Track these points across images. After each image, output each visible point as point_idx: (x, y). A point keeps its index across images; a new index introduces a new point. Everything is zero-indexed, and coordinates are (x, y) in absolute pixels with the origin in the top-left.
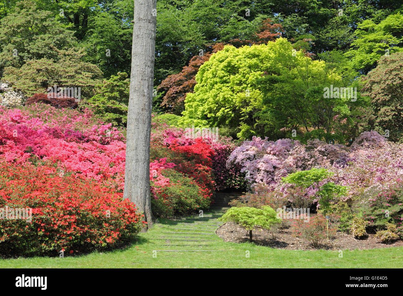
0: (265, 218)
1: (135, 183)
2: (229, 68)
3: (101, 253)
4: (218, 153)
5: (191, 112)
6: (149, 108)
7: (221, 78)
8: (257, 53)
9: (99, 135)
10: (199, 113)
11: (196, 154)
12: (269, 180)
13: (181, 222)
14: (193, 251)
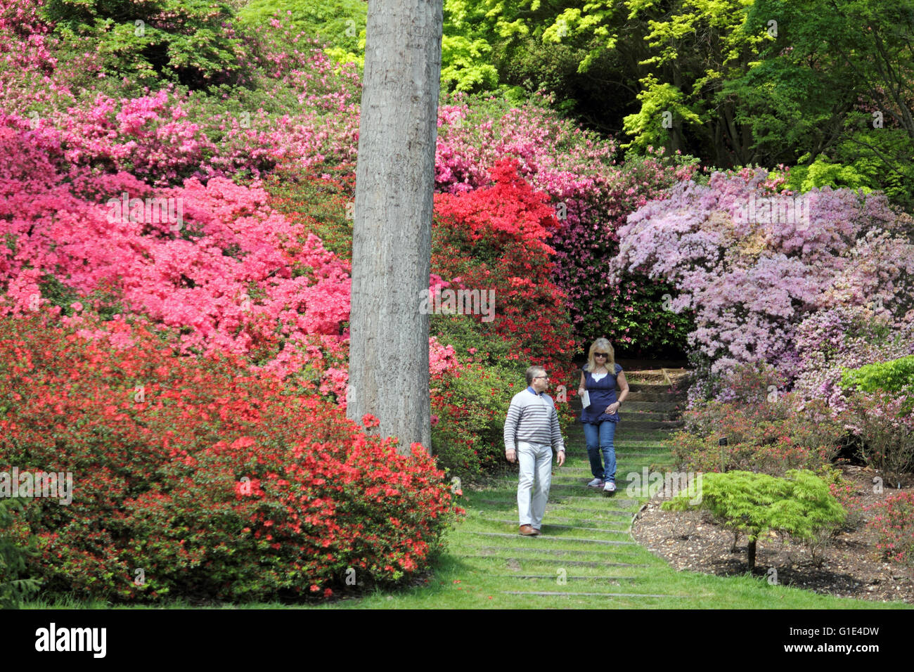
1: (389, 378)
12: (775, 348)
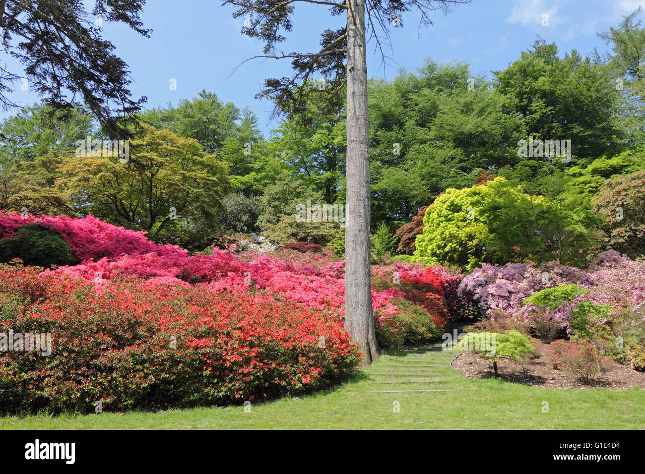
0: (513, 346)
1: (356, 309)
2: (452, 207)
3: (295, 399)
4: (449, 284)
5: (422, 251)
6: (367, 229)
7: (446, 217)
8: (478, 192)
9: (334, 272)
10: (428, 251)
11: (425, 284)
12: (505, 305)
13: (412, 353)
14: (422, 392)
